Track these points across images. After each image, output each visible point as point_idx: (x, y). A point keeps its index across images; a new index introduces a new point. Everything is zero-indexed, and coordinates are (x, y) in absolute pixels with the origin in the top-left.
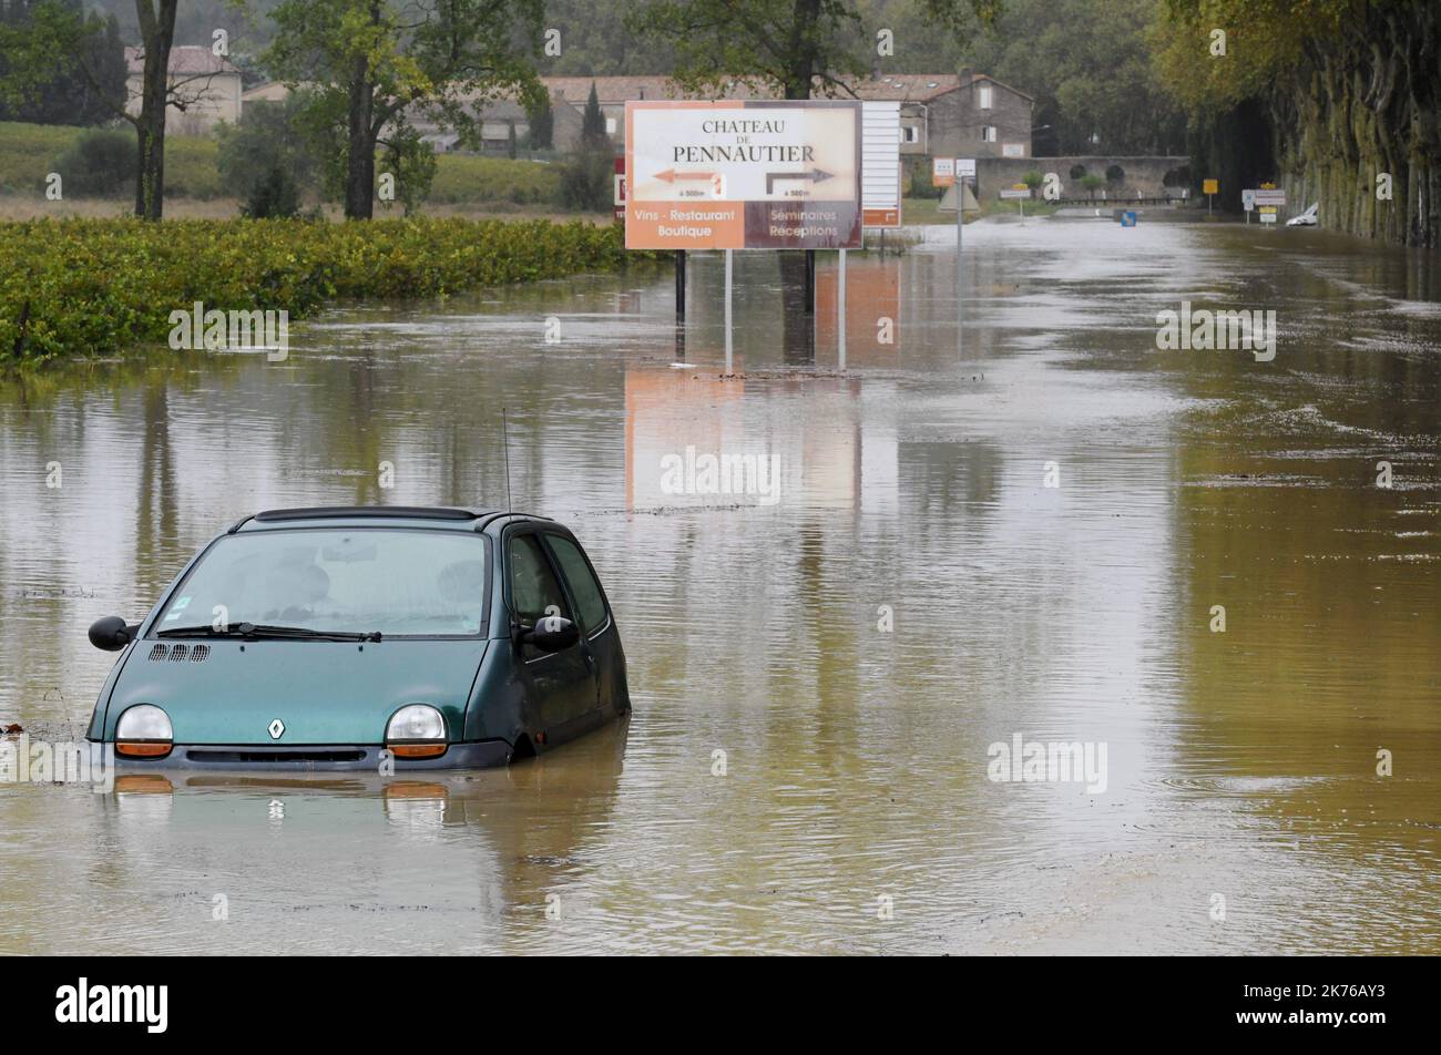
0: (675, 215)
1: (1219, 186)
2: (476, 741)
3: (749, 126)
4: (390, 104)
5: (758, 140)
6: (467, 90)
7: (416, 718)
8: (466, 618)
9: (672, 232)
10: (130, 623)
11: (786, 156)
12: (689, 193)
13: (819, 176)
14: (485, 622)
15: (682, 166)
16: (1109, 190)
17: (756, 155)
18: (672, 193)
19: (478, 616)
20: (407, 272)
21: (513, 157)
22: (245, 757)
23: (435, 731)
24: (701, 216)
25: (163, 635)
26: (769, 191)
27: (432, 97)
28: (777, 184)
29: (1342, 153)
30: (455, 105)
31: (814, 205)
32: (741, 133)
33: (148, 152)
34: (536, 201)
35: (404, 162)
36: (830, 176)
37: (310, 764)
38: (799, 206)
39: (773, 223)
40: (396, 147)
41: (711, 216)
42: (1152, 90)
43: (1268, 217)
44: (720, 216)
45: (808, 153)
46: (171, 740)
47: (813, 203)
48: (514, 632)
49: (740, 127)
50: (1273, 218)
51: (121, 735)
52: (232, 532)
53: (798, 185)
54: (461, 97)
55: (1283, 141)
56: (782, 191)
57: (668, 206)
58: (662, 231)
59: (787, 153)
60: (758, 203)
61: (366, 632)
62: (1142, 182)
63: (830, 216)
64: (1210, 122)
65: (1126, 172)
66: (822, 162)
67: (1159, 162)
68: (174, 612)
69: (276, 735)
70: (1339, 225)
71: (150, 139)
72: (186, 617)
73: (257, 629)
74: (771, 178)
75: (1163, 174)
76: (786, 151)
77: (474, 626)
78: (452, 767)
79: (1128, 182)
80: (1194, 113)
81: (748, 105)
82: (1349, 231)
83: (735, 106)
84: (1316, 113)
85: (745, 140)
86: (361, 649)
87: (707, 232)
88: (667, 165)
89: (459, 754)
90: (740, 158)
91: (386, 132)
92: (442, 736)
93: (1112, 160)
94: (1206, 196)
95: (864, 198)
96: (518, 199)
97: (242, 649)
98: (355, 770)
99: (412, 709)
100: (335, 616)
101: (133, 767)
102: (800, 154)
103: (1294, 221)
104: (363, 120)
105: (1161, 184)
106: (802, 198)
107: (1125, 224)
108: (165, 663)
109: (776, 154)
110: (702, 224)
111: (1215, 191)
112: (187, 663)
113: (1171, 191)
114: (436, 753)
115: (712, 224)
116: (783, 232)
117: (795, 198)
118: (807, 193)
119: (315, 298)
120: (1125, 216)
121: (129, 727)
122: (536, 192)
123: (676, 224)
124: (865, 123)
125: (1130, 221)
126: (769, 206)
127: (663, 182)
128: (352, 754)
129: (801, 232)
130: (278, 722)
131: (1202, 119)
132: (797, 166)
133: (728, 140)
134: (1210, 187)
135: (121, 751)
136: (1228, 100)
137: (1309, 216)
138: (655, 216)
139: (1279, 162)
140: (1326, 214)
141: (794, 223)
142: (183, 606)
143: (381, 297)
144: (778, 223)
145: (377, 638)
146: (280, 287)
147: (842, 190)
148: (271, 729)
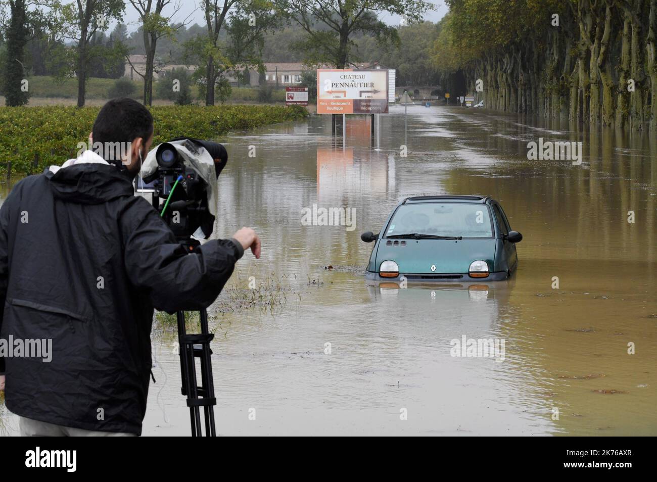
0: (332, 103)
1: (450, 95)
2: (497, 272)
3: (354, 77)
4: (218, 71)
5: (357, 81)
6: (242, 67)
7: (479, 265)
8: (487, 232)
9: (331, 108)
10: (375, 234)
11: (366, 86)
12: (336, 97)
13: (375, 92)
14: (493, 232)
15: (334, 89)
16: (415, 97)
17: (356, 85)
18: (331, 97)
19: (490, 231)
20: (245, 121)
21: (239, 87)
22: (423, 277)
23: (485, 268)
24: (340, 104)
25: (388, 237)
26: (361, 96)
27: (232, 69)
28: (363, 94)
29: (493, 86)
30: (239, 71)
31: (374, 100)
32: (352, 79)
33: (147, 86)
34: (250, 100)
35: (223, 88)
36: (379, 92)
37: (445, 279)
38: (370, 101)
39: (362, 106)
40: (221, 84)
41: (343, 104)
42: (427, 67)
43: (469, 105)
44: (346, 104)
45: (372, 85)
46: (398, 272)
47: (373, 100)
48: (502, 236)
49: (352, 77)
50: (470, 105)
51: (381, 270)
52: (403, 204)
53: (369, 94)
54: (240, 69)
55: (470, 83)
56: (364, 96)
57: (330, 101)
58: (328, 108)
59: (366, 85)
60: (357, 100)
61: (457, 237)
62: (425, 95)
63: (379, 104)
64: (447, 76)
65: (420, 92)
66: (376, 88)
67: (429, 88)
68: (390, 230)
69: (433, 270)
70: (491, 107)
71: (148, 81)
72: (394, 232)
73: (421, 235)
74: (361, 92)
75: (431, 92)
76: (366, 84)
77: (490, 235)
78: (491, 280)
79: (420, 94)
80: (443, 74)
81: (354, 70)
82: (496, 109)
83: (351, 71)
84: (483, 74)
85: (353, 81)
86: (456, 242)
87: (342, 108)
88: (330, 89)
89: (492, 276)
90: (351, 86)
91: (218, 80)
92: (487, 270)
93: (416, 88)
94: (446, 99)
95: (389, 98)
96: (245, 99)
97: (417, 242)
98: (460, 281)
99: (477, 262)
100: (445, 231)
101: (386, 280)
102: (370, 85)
103: (476, 106)
104: (211, 76)
105: (430, 95)
106: (370, 98)
107: (426, 107)
108: (392, 247)
109: (363, 85)
110: (340, 106)
111: (449, 97)
112: (400, 247)
113: (433, 97)
114: (486, 276)
115: (343, 106)
116: (365, 108)
117: (368, 98)
118: (372, 97)
119: (226, 129)
120: (427, 105)
121: (384, 268)
122: (250, 97)
123: (332, 106)
124: (389, 76)
125: (428, 106)
126: (360, 101)
127: (328, 94)
128: (458, 276)
129: (370, 109)
130: (434, 266)
131: (445, 75)
132: (369, 89)
133: (348, 81)
134: (447, 96)
135: (382, 275)
136: (454, 70)
137: (480, 104)
138: (326, 104)
139: (468, 88)
140: (487, 104)
141: (368, 106)
142: (393, 228)
143: (237, 128)
144: (363, 106)
145: (460, 238)
146: (216, 126)
147: (383, 96)
148: (432, 268)
